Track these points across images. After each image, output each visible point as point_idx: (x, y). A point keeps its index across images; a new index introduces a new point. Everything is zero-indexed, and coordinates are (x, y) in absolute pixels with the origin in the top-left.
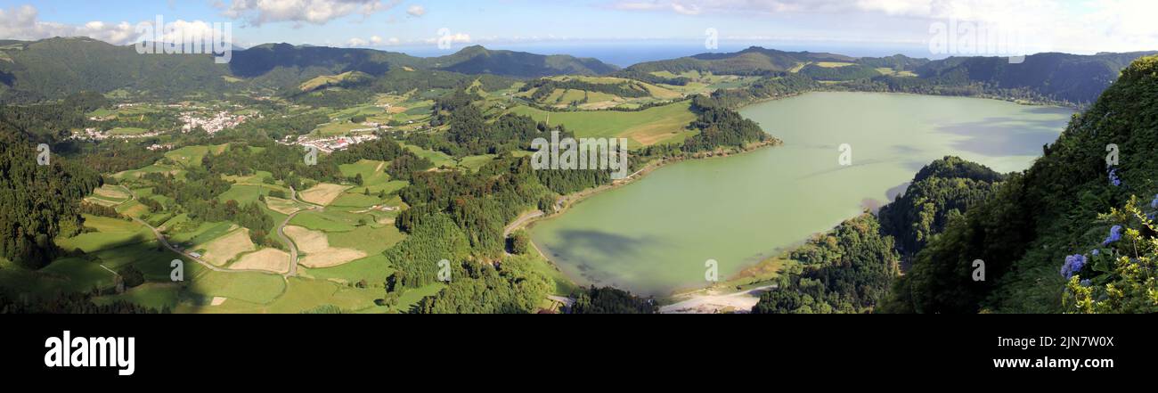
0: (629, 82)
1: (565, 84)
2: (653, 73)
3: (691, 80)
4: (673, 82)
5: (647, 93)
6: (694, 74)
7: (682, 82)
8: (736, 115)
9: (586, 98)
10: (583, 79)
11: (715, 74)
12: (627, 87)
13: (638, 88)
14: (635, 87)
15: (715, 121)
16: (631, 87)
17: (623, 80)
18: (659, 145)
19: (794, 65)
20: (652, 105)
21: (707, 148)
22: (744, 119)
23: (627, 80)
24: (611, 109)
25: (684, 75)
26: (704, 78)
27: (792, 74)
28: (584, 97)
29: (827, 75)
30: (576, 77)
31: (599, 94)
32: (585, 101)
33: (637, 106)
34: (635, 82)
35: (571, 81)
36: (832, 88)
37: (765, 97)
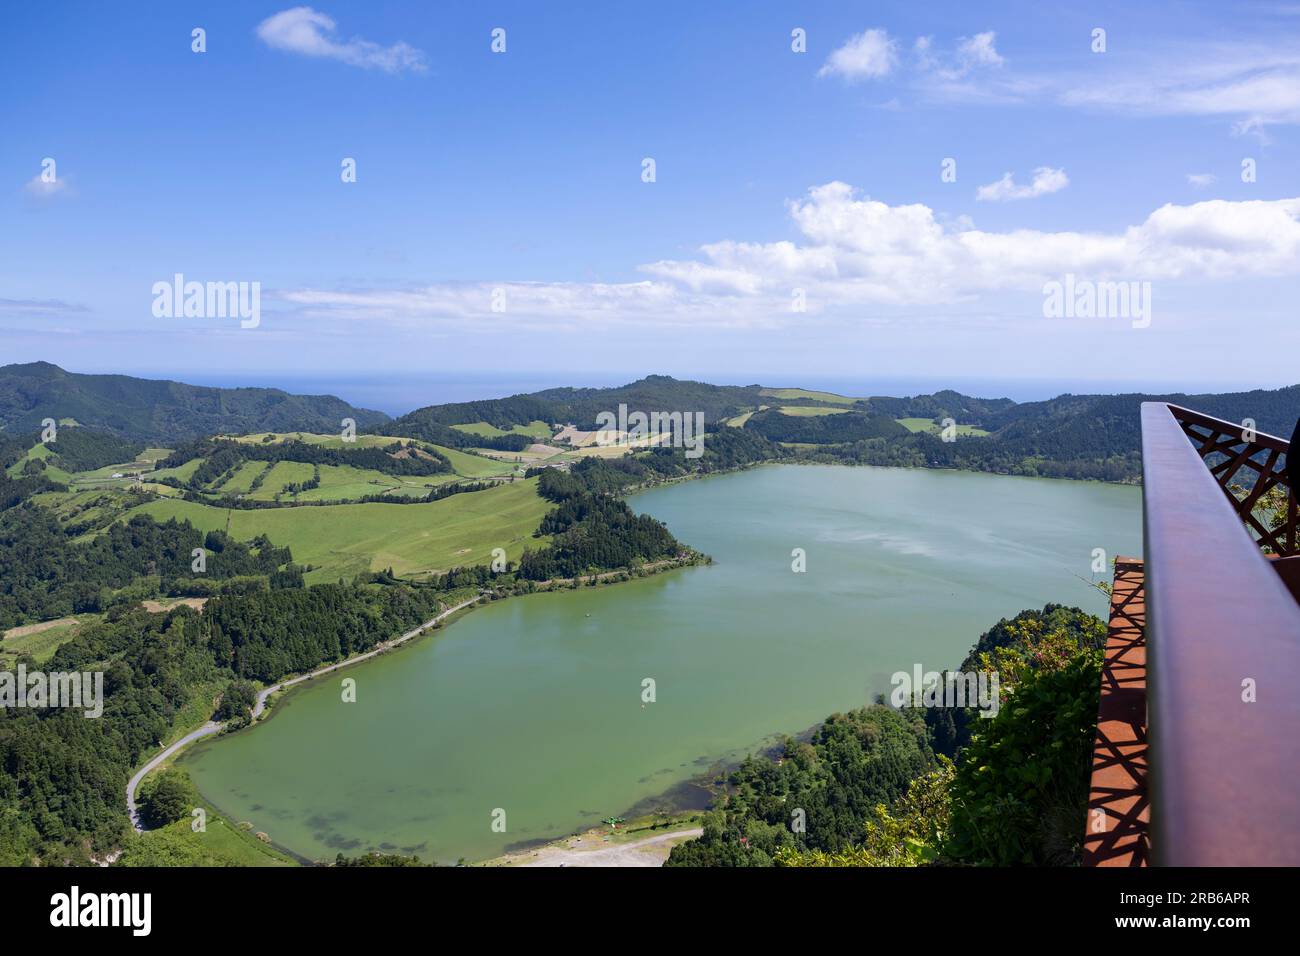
0: (410, 445)
1: (268, 449)
2: (457, 427)
3: (532, 441)
4: (499, 445)
5: (444, 467)
6: (538, 429)
7: (517, 444)
8: (622, 507)
9: (317, 479)
10: (309, 438)
11: (580, 429)
12: (403, 454)
13: (429, 457)
14: (420, 453)
15: (579, 519)
16: (413, 454)
17: (394, 440)
18: (471, 565)
19: (736, 413)
20: (455, 489)
21: (567, 574)
22: (638, 516)
23: (405, 441)
24: (372, 500)
25: (519, 430)
26: (559, 437)
27: (730, 430)
28: (311, 478)
29: (797, 430)
30: (294, 435)
31: (343, 469)
32: (312, 485)
33: (427, 493)
34: (422, 444)
35: (283, 445)
36: (808, 458)
37: (677, 474)
